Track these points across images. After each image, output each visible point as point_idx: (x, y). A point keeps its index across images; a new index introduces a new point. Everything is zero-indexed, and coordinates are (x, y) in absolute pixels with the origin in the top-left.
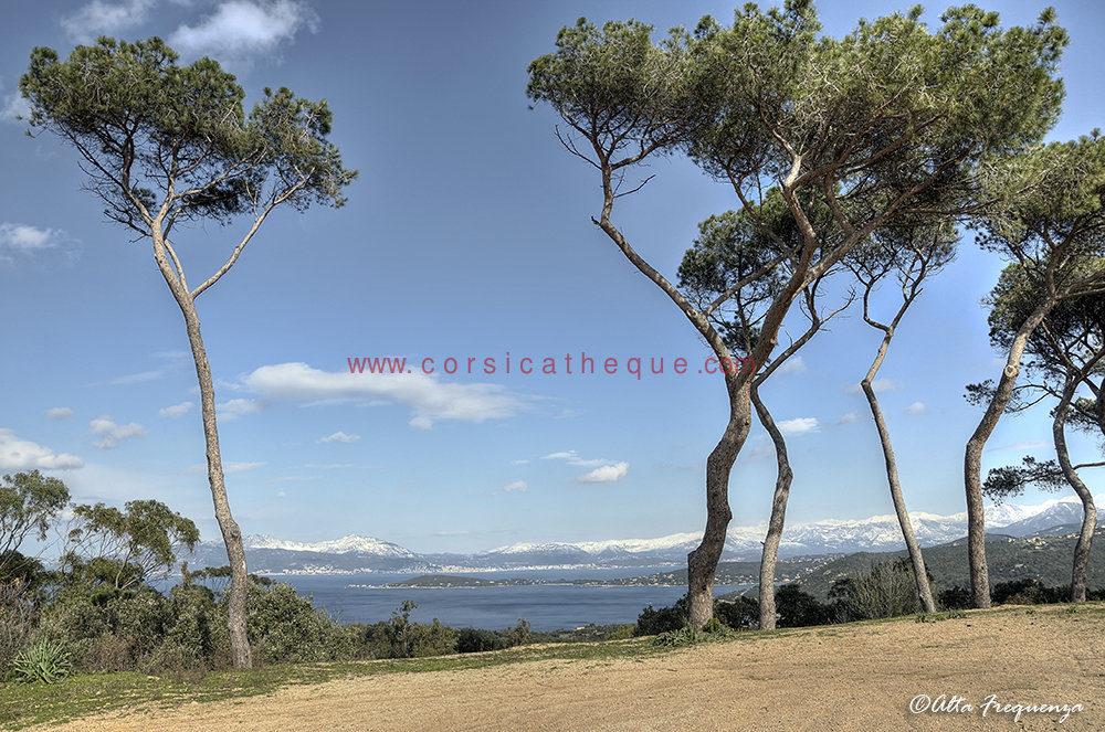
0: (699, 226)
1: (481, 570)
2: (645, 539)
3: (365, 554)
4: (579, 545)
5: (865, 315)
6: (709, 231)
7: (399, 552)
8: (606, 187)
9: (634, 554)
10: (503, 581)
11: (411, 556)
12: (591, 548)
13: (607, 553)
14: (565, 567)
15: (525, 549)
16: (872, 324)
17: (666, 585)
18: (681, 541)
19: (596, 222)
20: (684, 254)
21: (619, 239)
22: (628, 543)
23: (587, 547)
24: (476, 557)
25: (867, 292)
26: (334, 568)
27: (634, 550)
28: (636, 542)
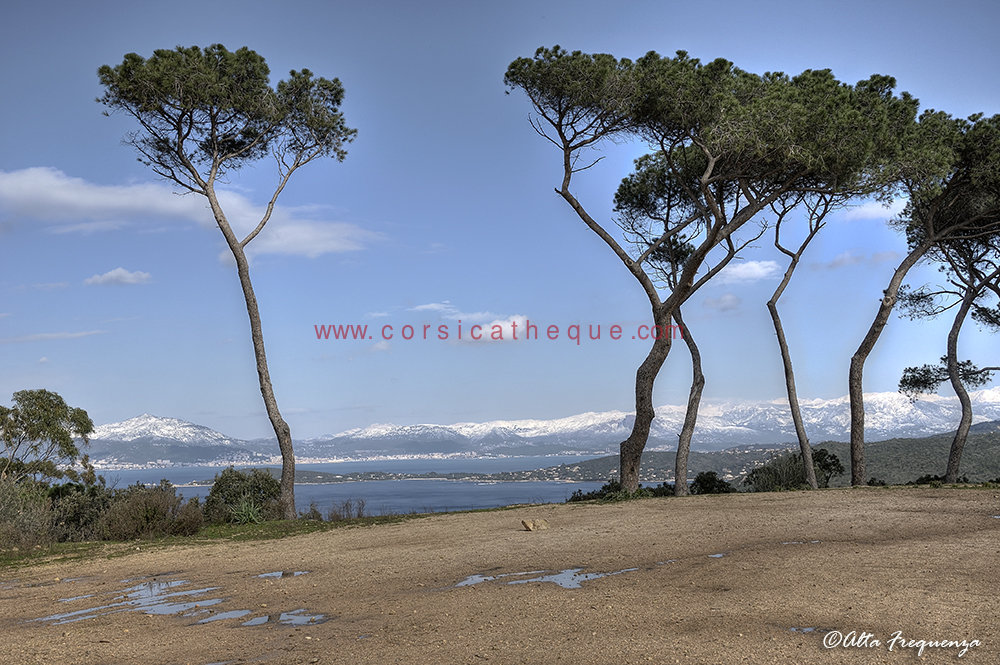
0: (636, 161)
1: (324, 461)
2: (542, 419)
3: (163, 440)
4: (454, 427)
5: (777, 241)
6: (644, 169)
7: (210, 438)
8: (567, 164)
9: (524, 439)
10: (354, 475)
11: (227, 442)
12: (471, 431)
13: (493, 438)
14: (436, 456)
15: (383, 432)
16: (782, 250)
17: (569, 481)
18: (590, 423)
19: (558, 192)
20: (621, 182)
21: (575, 204)
22: (521, 424)
23: (468, 429)
24: (317, 443)
25: (779, 222)
26: (119, 461)
27: (528, 435)
28: (531, 424)
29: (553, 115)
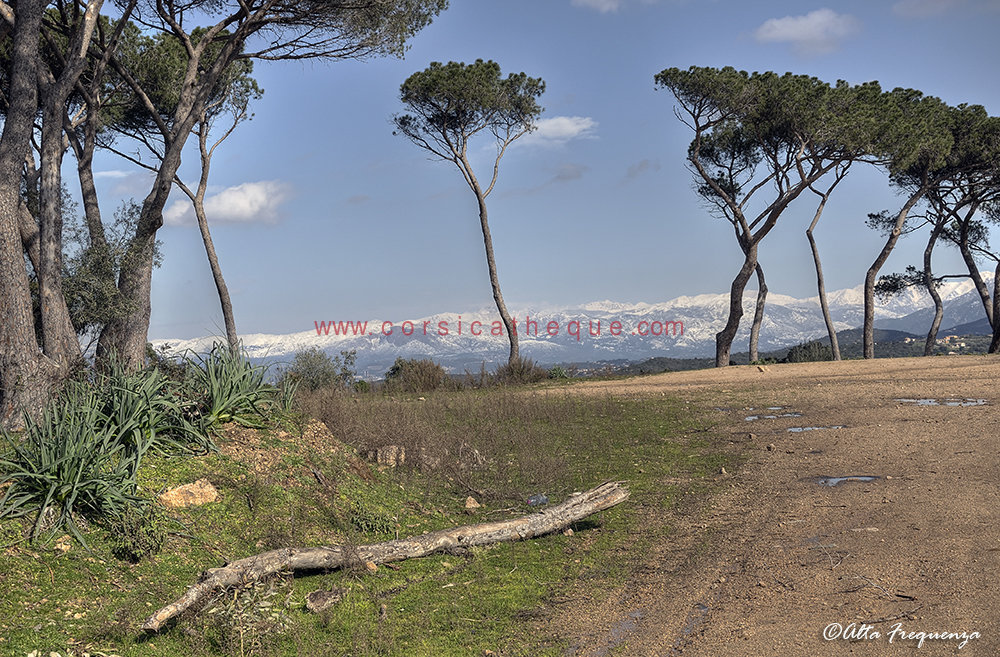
16: (815, 191)
29: (691, 108)
